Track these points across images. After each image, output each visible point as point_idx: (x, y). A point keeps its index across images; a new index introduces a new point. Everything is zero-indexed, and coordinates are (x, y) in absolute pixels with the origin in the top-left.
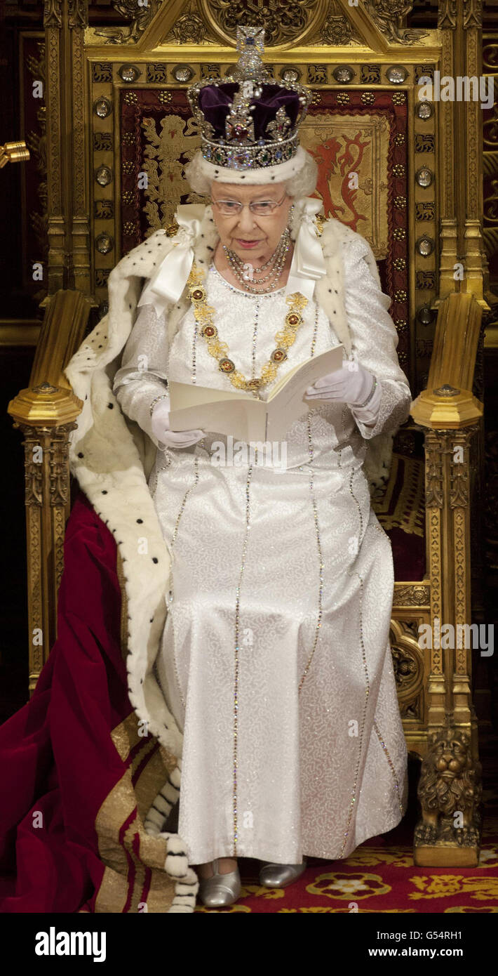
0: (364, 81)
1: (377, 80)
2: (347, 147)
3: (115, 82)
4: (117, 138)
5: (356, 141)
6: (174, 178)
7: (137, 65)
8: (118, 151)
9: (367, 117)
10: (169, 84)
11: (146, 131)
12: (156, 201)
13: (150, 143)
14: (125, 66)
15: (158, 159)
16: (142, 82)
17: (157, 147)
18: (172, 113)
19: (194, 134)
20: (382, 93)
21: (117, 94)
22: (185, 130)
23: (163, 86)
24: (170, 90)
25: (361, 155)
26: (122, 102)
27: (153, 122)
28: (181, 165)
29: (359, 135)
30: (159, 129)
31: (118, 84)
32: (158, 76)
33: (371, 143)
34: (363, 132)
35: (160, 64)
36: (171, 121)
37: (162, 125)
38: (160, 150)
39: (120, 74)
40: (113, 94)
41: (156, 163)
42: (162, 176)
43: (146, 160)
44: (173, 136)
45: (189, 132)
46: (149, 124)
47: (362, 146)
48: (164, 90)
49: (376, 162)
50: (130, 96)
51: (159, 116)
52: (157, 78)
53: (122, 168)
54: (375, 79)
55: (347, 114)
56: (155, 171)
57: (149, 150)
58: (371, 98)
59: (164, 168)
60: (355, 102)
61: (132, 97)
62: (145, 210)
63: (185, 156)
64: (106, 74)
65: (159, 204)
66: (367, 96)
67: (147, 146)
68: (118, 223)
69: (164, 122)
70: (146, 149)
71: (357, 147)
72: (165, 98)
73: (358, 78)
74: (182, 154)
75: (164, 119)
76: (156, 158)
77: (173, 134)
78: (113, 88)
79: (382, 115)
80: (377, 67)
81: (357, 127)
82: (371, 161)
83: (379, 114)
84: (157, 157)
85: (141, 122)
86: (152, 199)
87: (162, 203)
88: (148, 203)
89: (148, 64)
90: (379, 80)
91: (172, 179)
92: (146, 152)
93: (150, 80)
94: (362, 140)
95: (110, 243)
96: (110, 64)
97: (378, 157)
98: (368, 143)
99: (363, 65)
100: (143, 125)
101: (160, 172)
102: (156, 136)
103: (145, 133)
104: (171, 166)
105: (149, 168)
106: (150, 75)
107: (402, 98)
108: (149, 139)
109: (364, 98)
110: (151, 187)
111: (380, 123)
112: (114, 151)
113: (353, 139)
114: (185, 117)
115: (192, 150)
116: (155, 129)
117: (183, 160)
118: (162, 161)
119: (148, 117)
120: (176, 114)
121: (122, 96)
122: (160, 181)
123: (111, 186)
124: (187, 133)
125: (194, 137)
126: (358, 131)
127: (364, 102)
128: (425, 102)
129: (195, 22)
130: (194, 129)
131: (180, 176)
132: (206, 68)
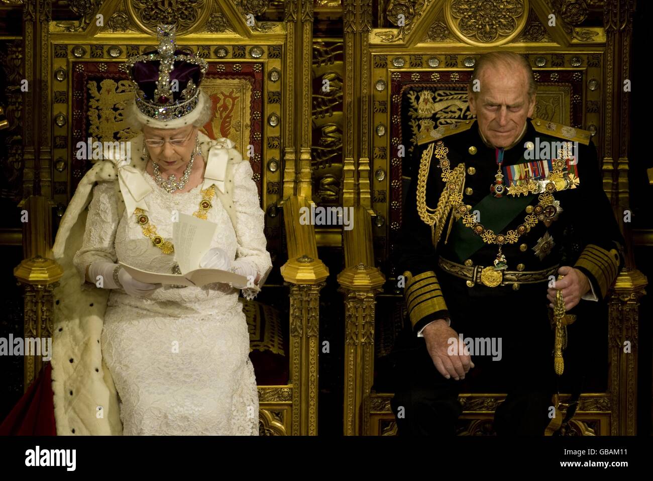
0: (235, 56)
1: (243, 56)
2: (224, 99)
4: (70, 94)
5: (230, 96)
6: (110, 121)
7: (84, 46)
8: (70, 103)
9: (236, 81)
10: (106, 59)
11: (90, 89)
12: (97, 136)
13: (93, 98)
14: (77, 47)
16: (87, 58)
17: (98, 101)
18: (108, 78)
19: (123, 91)
20: (247, 65)
21: (71, 65)
22: (117, 89)
23: (102, 60)
24: (106, 63)
25: (233, 105)
26: (74, 71)
27: (95, 84)
28: (114, 112)
29: (232, 92)
30: (99, 88)
31: (71, 59)
32: (98, 53)
33: (240, 98)
34: (235, 89)
35: (100, 45)
36: (107, 83)
37: (102, 86)
38: (100, 102)
39: (73, 52)
40: (68, 65)
41: (97, 111)
42: (101, 120)
43: (90, 109)
44: (109, 93)
46: (93, 85)
47: (234, 99)
48: (102, 62)
49: (243, 110)
50: (79, 67)
51: (99, 80)
52: (97, 55)
53: (73, 115)
54: (242, 55)
55: (224, 78)
56: (97, 116)
57: (93, 103)
58: (240, 68)
59: (102, 114)
60: (228, 70)
61: (80, 68)
63: (117, 106)
64: (63, 52)
65: (99, 138)
66: (236, 66)
67: (91, 100)
68: (70, 151)
69: (102, 84)
70: (90, 102)
71: (231, 100)
72: (102, 68)
73: (230, 55)
74: (115, 105)
75: (102, 82)
76: (97, 108)
77: (109, 91)
78: (68, 62)
79: (247, 79)
80: (243, 48)
81: (231, 87)
82: (240, 109)
83: (244, 79)
84: (98, 107)
85: (87, 83)
86: (94, 135)
87: (101, 137)
89: (92, 45)
90: (245, 56)
91: (108, 122)
92: (90, 104)
93: (93, 56)
94: (234, 95)
95: (64, 164)
96: (66, 45)
97: (244, 106)
98: (238, 97)
99: (234, 46)
100: (89, 86)
101: (99, 117)
102: (97, 93)
103: (90, 91)
104: (107, 112)
105: (93, 114)
106: (92, 53)
107: (260, 67)
108: (92, 95)
109: (234, 68)
110: (94, 127)
111: (246, 84)
112: (68, 103)
113: (228, 94)
114: (117, 80)
115: (122, 102)
116: (96, 89)
117: (115, 109)
118: (101, 109)
119: (92, 80)
120: (110, 78)
121: (74, 67)
122: (100, 123)
123: (66, 126)
124: (118, 91)
125: (123, 93)
126: (231, 90)
127: (235, 71)
128: (275, 70)
129: (123, 17)
130: (123, 88)
131: (113, 119)
132: (130, 48)
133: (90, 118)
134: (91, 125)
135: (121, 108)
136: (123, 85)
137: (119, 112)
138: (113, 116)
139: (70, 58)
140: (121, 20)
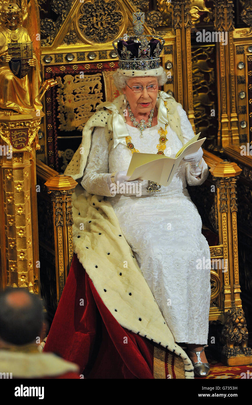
6: (71, 101)
7: (50, 55)
10: (65, 62)
12: (63, 112)
14: (47, 56)
15: (64, 94)
16: (53, 62)
17: (63, 89)
18: (68, 74)
19: (78, 82)
21: (43, 68)
22: (74, 80)
23: (62, 63)
24: (64, 65)
26: (45, 72)
27: (60, 78)
28: (74, 96)
30: (63, 81)
31: (44, 64)
35: (60, 54)
36: (68, 77)
37: (64, 79)
39: (44, 60)
41: (62, 96)
42: (65, 101)
43: (58, 95)
45: (76, 81)
48: (62, 65)
50: (48, 69)
51: (62, 76)
52: (59, 60)
53: (46, 101)
56: (62, 99)
59: (66, 97)
62: (58, 117)
63: (75, 91)
65: (65, 114)
67: (58, 89)
68: (45, 125)
69: (65, 78)
70: (58, 90)
72: (63, 69)
76: (62, 94)
77: (69, 82)
78: (41, 66)
85: (55, 79)
86: (61, 112)
87: (66, 113)
88: (59, 114)
89: (55, 54)
91: (70, 102)
92: (58, 92)
93: (56, 61)
95: (43, 134)
101: (64, 99)
102: (62, 84)
104: (69, 96)
105: (60, 98)
106: (56, 59)
108: (59, 86)
110: (61, 106)
114: (74, 75)
115: (78, 89)
116: (61, 82)
117: (74, 93)
118: (65, 95)
119: (58, 76)
120: (69, 74)
121: (45, 70)
122: (65, 103)
124: (75, 82)
125: (78, 83)
128: (169, 62)
129: (73, 35)
130: (78, 79)
131: (73, 100)
132: (79, 54)
133: (58, 101)
134: (59, 105)
135: (78, 92)
137: (76, 95)
138: (73, 98)
140: (72, 37)
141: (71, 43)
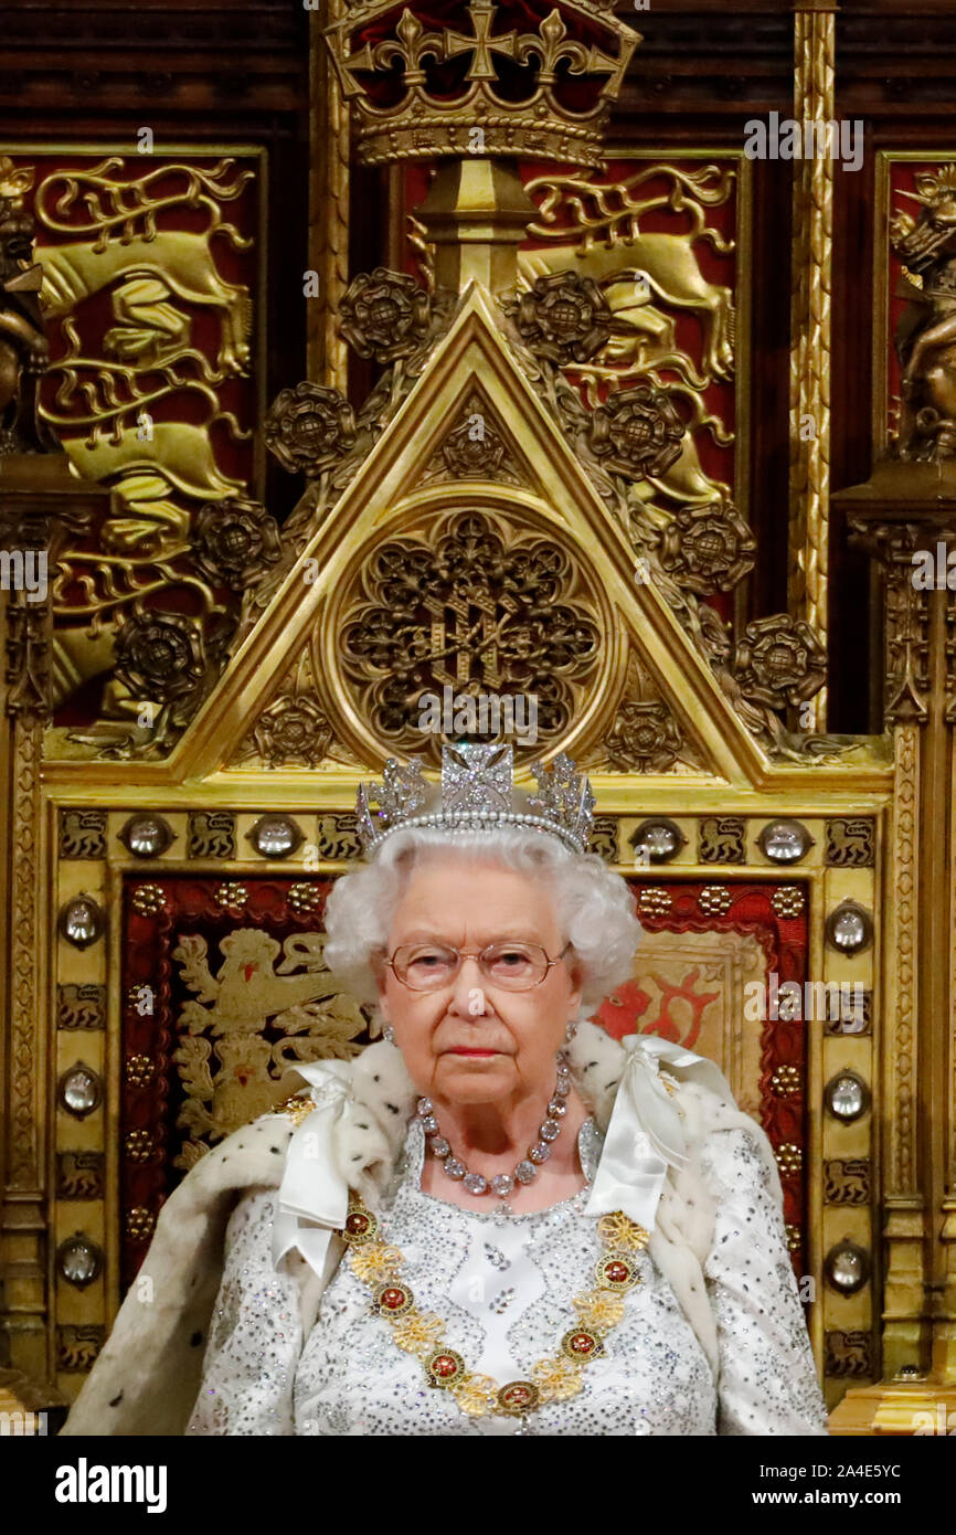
0: (706, 857)
1: (737, 857)
2: (666, 1000)
3: (112, 857)
4: (115, 993)
5: (685, 992)
6: (251, 1081)
7: (165, 815)
8: (114, 1025)
9: (712, 937)
10: (243, 862)
11: (183, 966)
12: (204, 1138)
13: (193, 996)
14: (142, 815)
15: (215, 1033)
16: (176, 856)
17: (210, 1005)
18: (249, 923)
19: (300, 970)
20: (749, 889)
21: (118, 884)
22: (278, 962)
23: (227, 864)
24: (243, 877)
25: (697, 1023)
26: (128, 908)
27: (202, 944)
28: (266, 1044)
29: (693, 977)
30: (216, 961)
31: (119, 860)
32: (216, 843)
33: (720, 999)
34: (702, 967)
35: (223, 812)
36: (246, 943)
37: (224, 951)
38: (218, 1011)
39: (126, 837)
40: (106, 888)
41: (206, 1044)
42: (219, 1076)
43: (183, 1039)
44: (248, 976)
45: (286, 967)
46: (193, 948)
47: (700, 1002)
48: (229, 877)
49: (733, 1045)
50: (147, 892)
51: (216, 928)
52: (212, 846)
53: (124, 1075)
54: (733, 852)
55: (665, 928)
56: (205, 1063)
57: (194, 1014)
58: (724, 900)
59: (226, 1054)
60: (683, 909)
61: (152, 897)
63: (280, 1021)
64: (92, 836)
66: (713, 894)
67: (186, 1005)
68: (113, 1205)
69: (228, 945)
70: (183, 1011)
71: (688, 1005)
72: (229, 898)
73: (691, 851)
74: (270, 1019)
75: (227, 939)
76: (208, 1033)
77: (249, 970)
78: (108, 875)
79: (749, 933)
80: (737, 823)
81: (690, 958)
82: (720, 1039)
83: (739, 931)
84: (210, 1028)
85: (175, 944)
86: (195, 1132)
88: (186, 1145)
89: (193, 812)
90: (742, 855)
91: (245, 1084)
92: (184, 1019)
93: (194, 852)
94: (700, 988)
95: (93, 1256)
96: (104, 811)
97: (738, 1031)
98: (715, 997)
99: (704, 818)
100: (179, 953)
101: (215, 1064)
102: (210, 977)
103: (182, 974)
104: (244, 1048)
105: (192, 1057)
106: (195, 840)
107: (797, 899)
108: (192, 987)
109: (705, 900)
110: (194, 1104)
111: (743, 949)
112: (105, 1028)
113: (679, 984)
114: (279, 934)
115: (296, 1009)
116: (205, 963)
117: (272, 1034)
118: (221, 1037)
119: (190, 934)
120: (256, 926)
121: (127, 896)
122: (216, 1087)
123: (97, 1115)
124: (281, 969)
125: (302, 977)
126: (689, 969)
127: (707, 910)
128: (850, 908)
129: (308, 715)
130: (300, 958)
131: (264, 1070)
132: (328, 823)
133: (183, 1072)
134: (187, 1096)
135: (293, 1029)
136: (300, 948)
137: (283, 1043)
138: (263, 1062)
139: (117, 860)
140: (302, 724)
141: (287, 759)
